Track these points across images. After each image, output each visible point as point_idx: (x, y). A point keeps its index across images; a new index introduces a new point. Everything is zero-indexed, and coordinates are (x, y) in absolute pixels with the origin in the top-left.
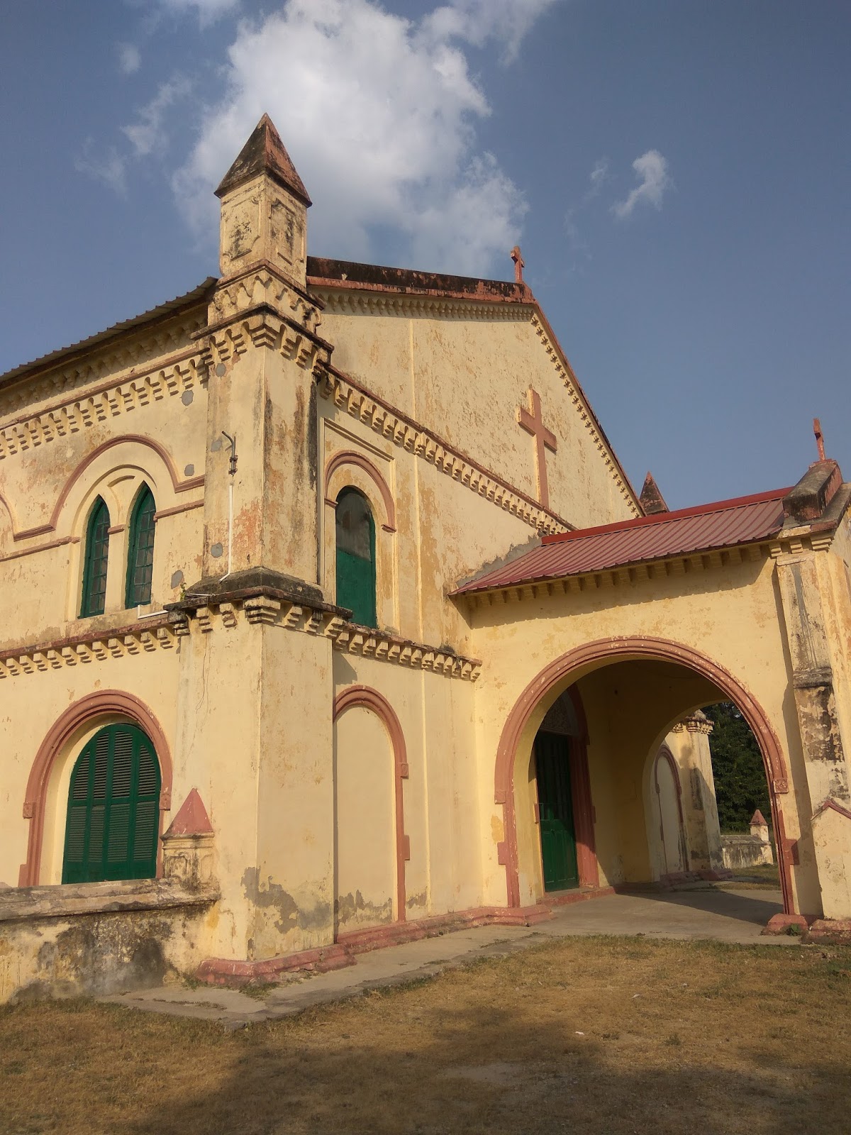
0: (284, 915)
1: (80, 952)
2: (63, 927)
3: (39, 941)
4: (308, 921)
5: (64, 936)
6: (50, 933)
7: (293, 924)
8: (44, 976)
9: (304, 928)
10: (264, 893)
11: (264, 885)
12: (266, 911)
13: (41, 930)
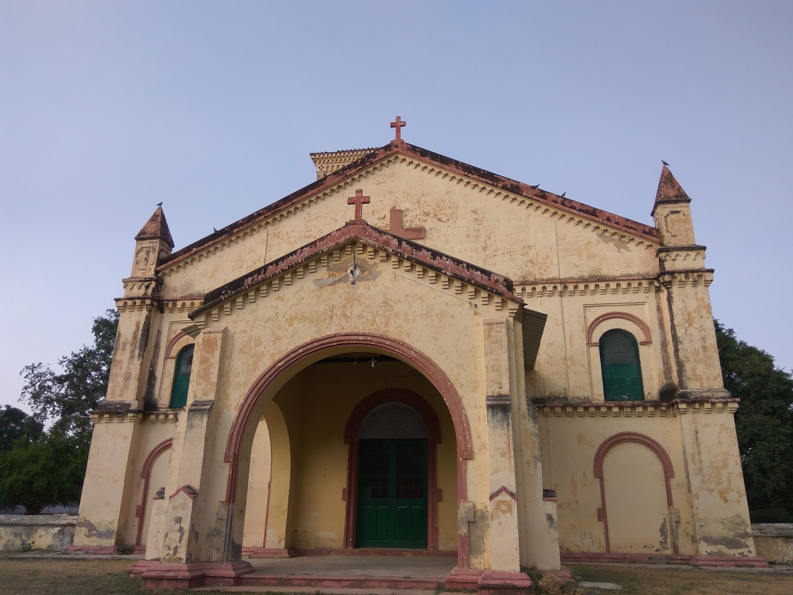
0: (89, 531)
1: (61, 537)
2: (59, 528)
3: (54, 532)
4: (100, 535)
5: (59, 531)
6: (56, 530)
7: (94, 535)
8: (53, 543)
9: (98, 537)
10: (81, 522)
11: (81, 519)
12: (81, 529)
13: (55, 528)
